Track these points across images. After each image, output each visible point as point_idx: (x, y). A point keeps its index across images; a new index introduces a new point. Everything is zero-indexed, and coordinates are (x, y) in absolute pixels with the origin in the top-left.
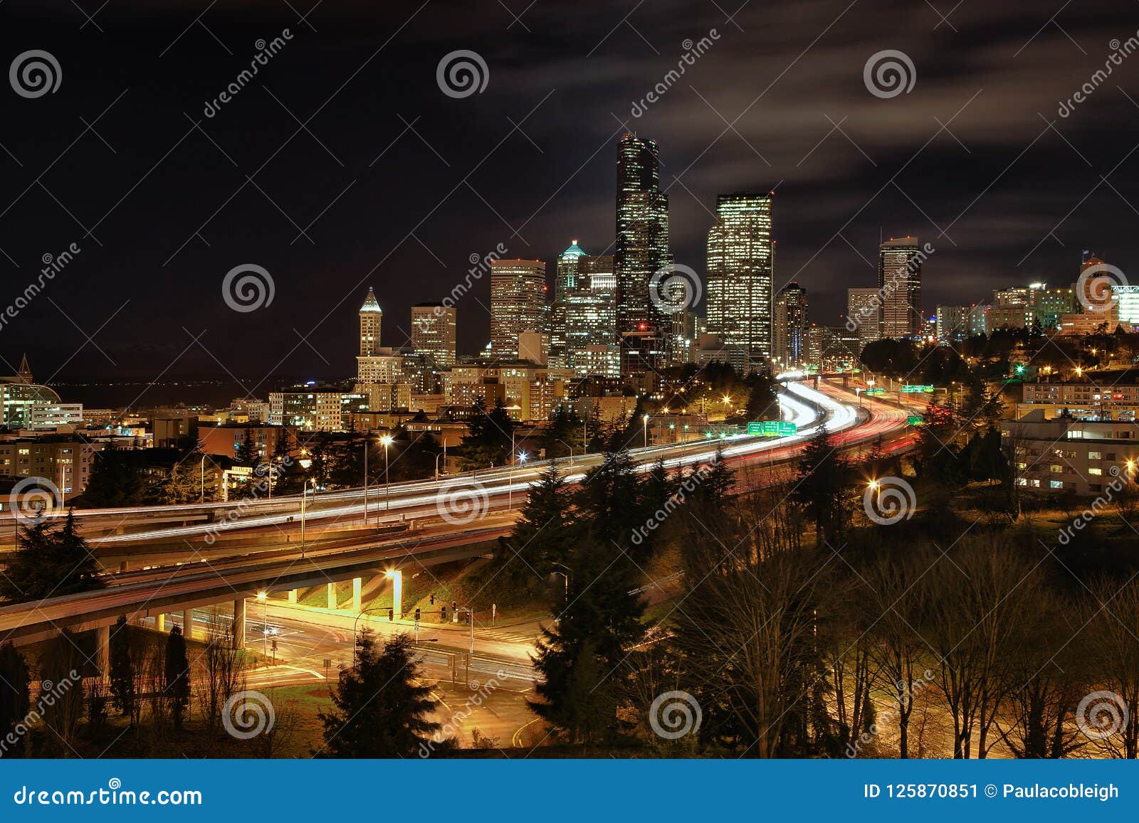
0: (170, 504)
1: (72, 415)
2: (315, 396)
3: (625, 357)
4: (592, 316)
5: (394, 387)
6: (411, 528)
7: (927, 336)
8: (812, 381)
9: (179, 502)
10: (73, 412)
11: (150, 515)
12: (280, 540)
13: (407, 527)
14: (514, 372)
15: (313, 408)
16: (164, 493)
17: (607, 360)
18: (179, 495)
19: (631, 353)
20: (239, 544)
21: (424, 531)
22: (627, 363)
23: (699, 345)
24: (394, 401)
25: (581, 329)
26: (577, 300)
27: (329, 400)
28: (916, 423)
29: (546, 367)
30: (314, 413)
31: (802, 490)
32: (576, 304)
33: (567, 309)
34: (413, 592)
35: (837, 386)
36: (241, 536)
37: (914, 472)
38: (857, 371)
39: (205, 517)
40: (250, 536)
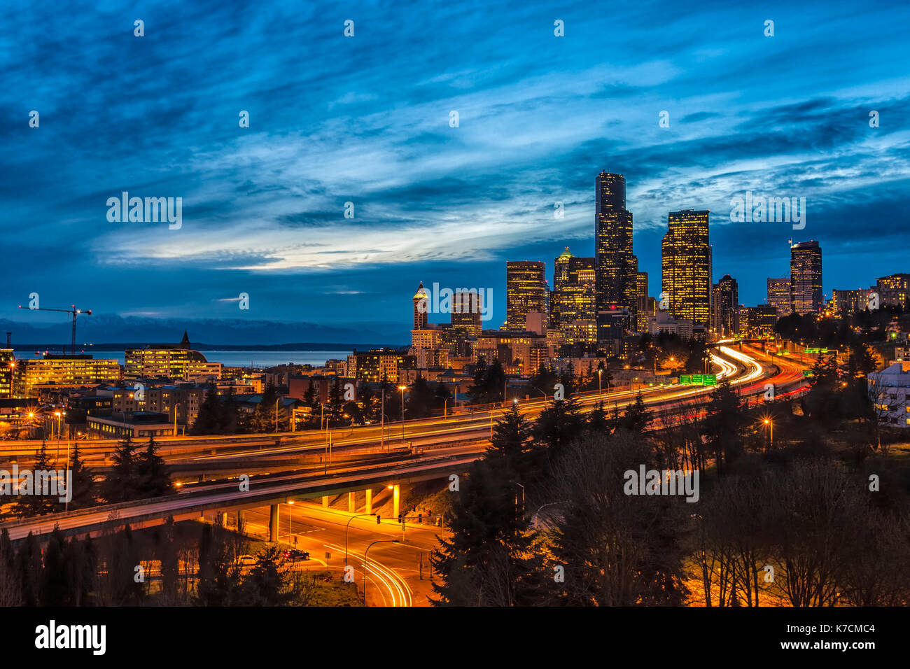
0: (254, 433)
1: (213, 371)
2: (378, 358)
3: (601, 330)
4: (579, 300)
5: (437, 351)
6: (413, 452)
7: (825, 312)
8: (738, 346)
9: (261, 432)
10: (214, 369)
11: (234, 441)
12: (315, 461)
13: (410, 451)
14: (521, 340)
15: (377, 366)
16: (250, 426)
17: (588, 332)
18: (260, 427)
19: (604, 326)
20: (284, 463)
21: (423, 455)
22: (601, 333)
23: (655, 320)
24: (437, 361)
25: (572, 309)
26: (568, 289)
27: (386, 360)
28: (809, 375)
29: (545, 337)
30: (378, 369)
31: (708, 427)
32: (568, 292)
33: (561, 296)
34: (410, 502)
35: (757, 349)
36: (288, 457)
37: (802, 413)
38: (772, 338)
39: (274, 443)
40: (294, 457)
